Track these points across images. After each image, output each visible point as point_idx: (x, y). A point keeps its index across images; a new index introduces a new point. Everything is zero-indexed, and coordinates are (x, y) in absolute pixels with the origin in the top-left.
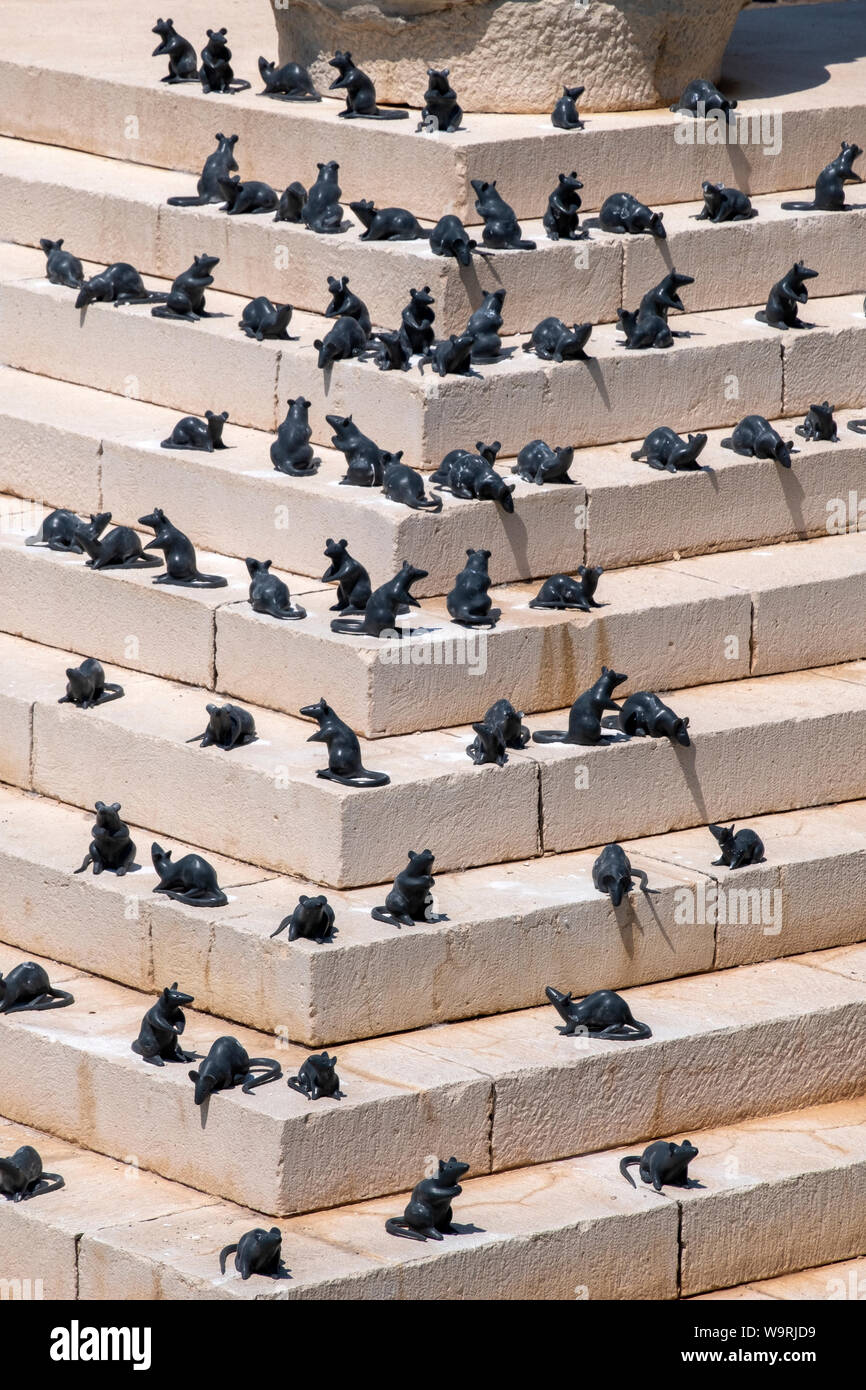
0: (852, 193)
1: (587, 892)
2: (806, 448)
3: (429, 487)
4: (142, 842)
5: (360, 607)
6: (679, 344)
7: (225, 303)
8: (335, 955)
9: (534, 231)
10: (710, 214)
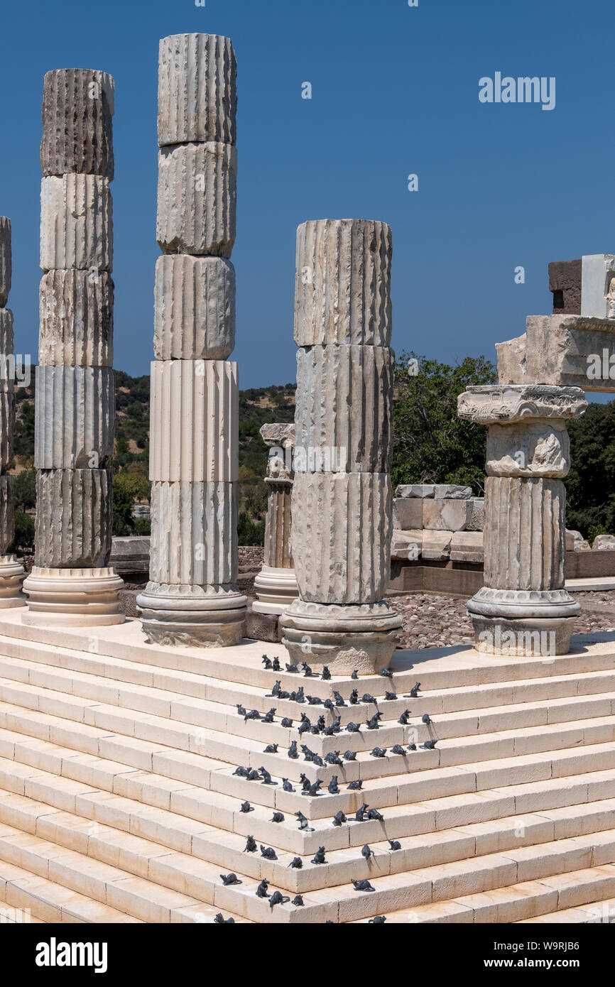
0: (419, 694)
1: (361, 857)
2: (409, 752)
3: (324, 761)
4: (258, 844)
5: (308, 789)
6: (380, 728)
7: (278, 719)
8: (303, 871)
9: (347, 702)
10: (387, 698)
